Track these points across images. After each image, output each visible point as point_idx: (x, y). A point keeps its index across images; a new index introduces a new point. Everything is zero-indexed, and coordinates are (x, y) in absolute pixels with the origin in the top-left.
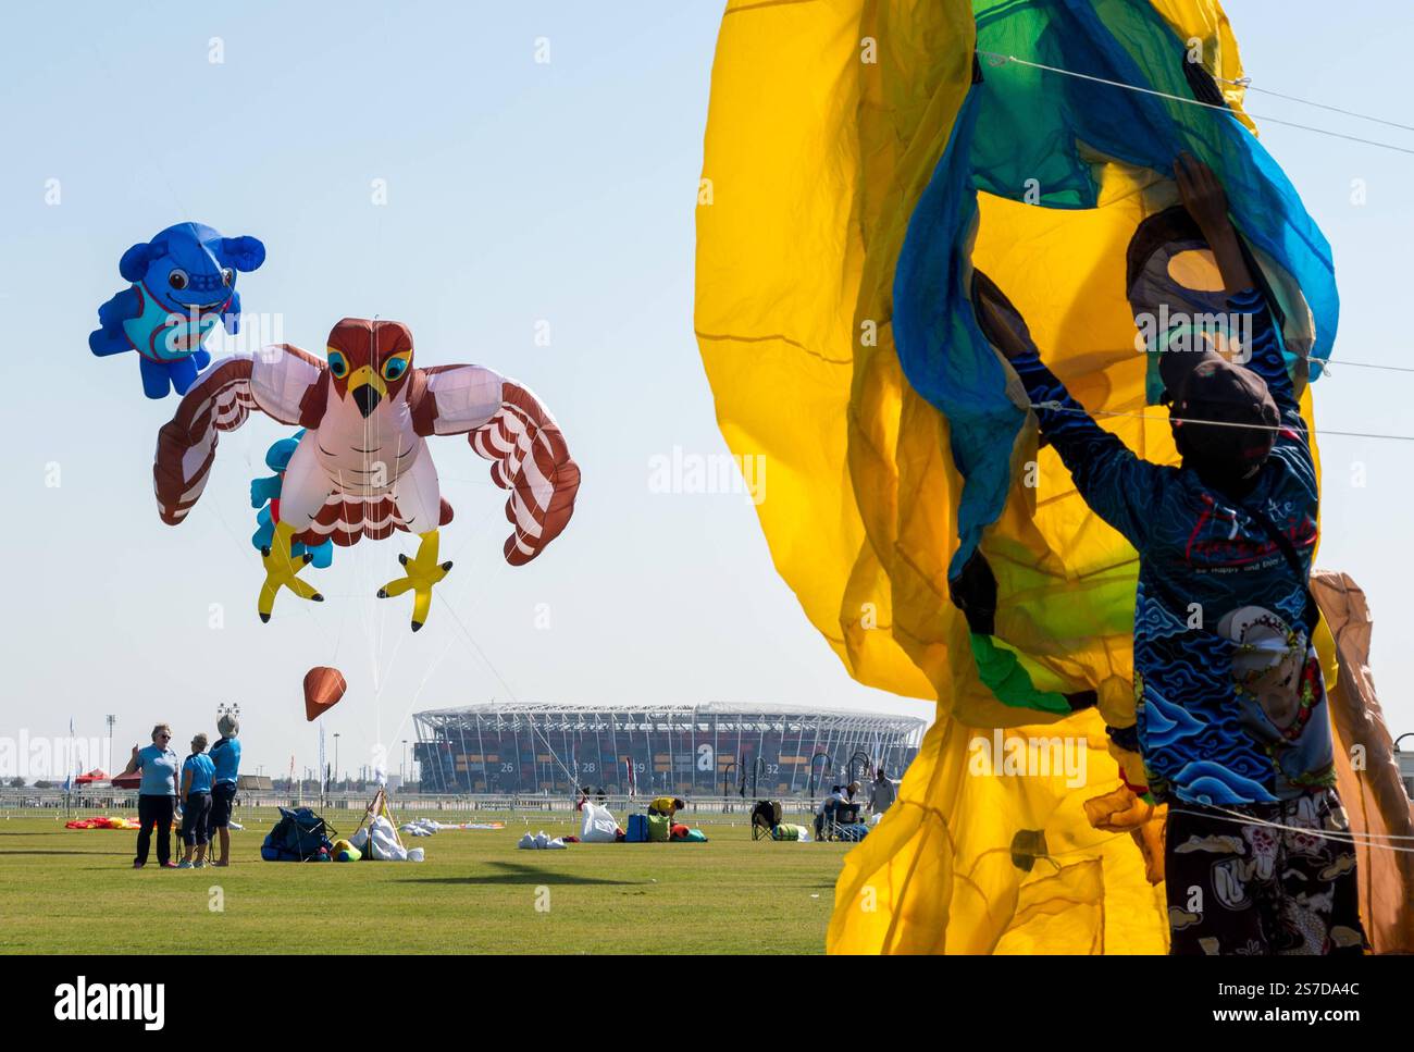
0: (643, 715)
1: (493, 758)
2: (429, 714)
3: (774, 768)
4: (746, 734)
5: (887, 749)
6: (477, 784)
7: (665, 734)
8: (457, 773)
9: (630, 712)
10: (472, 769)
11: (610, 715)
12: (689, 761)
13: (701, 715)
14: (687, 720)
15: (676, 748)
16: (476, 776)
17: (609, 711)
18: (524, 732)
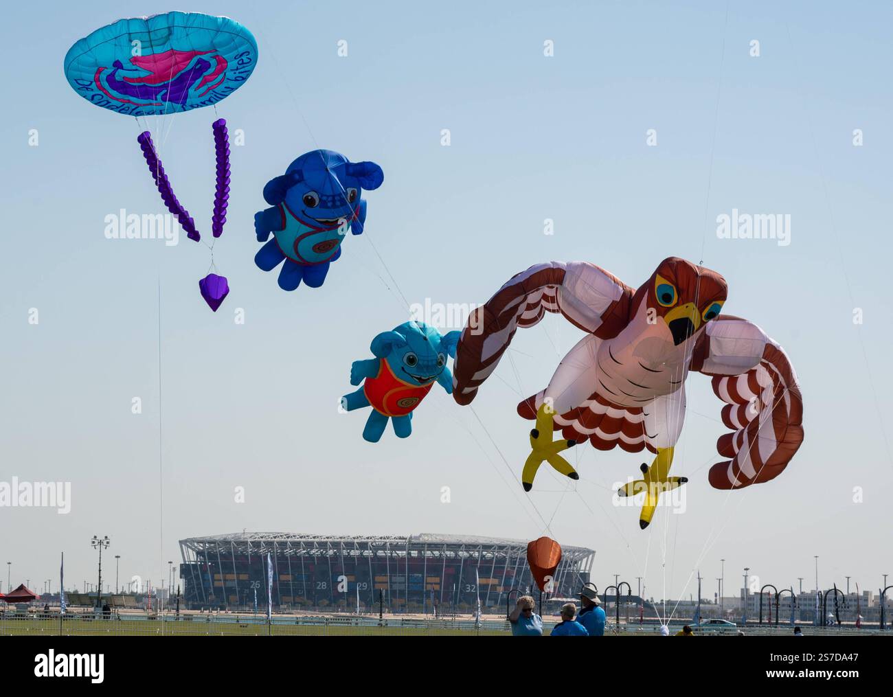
0: (367, 543)
1: (244, 577)
2: (192, 541)
3: (471, 588)
4: (449, 559)
5: (563, 573)
6: (231, 597)
7: (383, 559)
8: (215, 588)
9: (356, 541)
10: (227, 586)
11: (340, 543)
12: (403, 581)
13: (412, 544)
14: (402, 548)
15: (393, 570)
16: (230, 591)
17: (339, 540)
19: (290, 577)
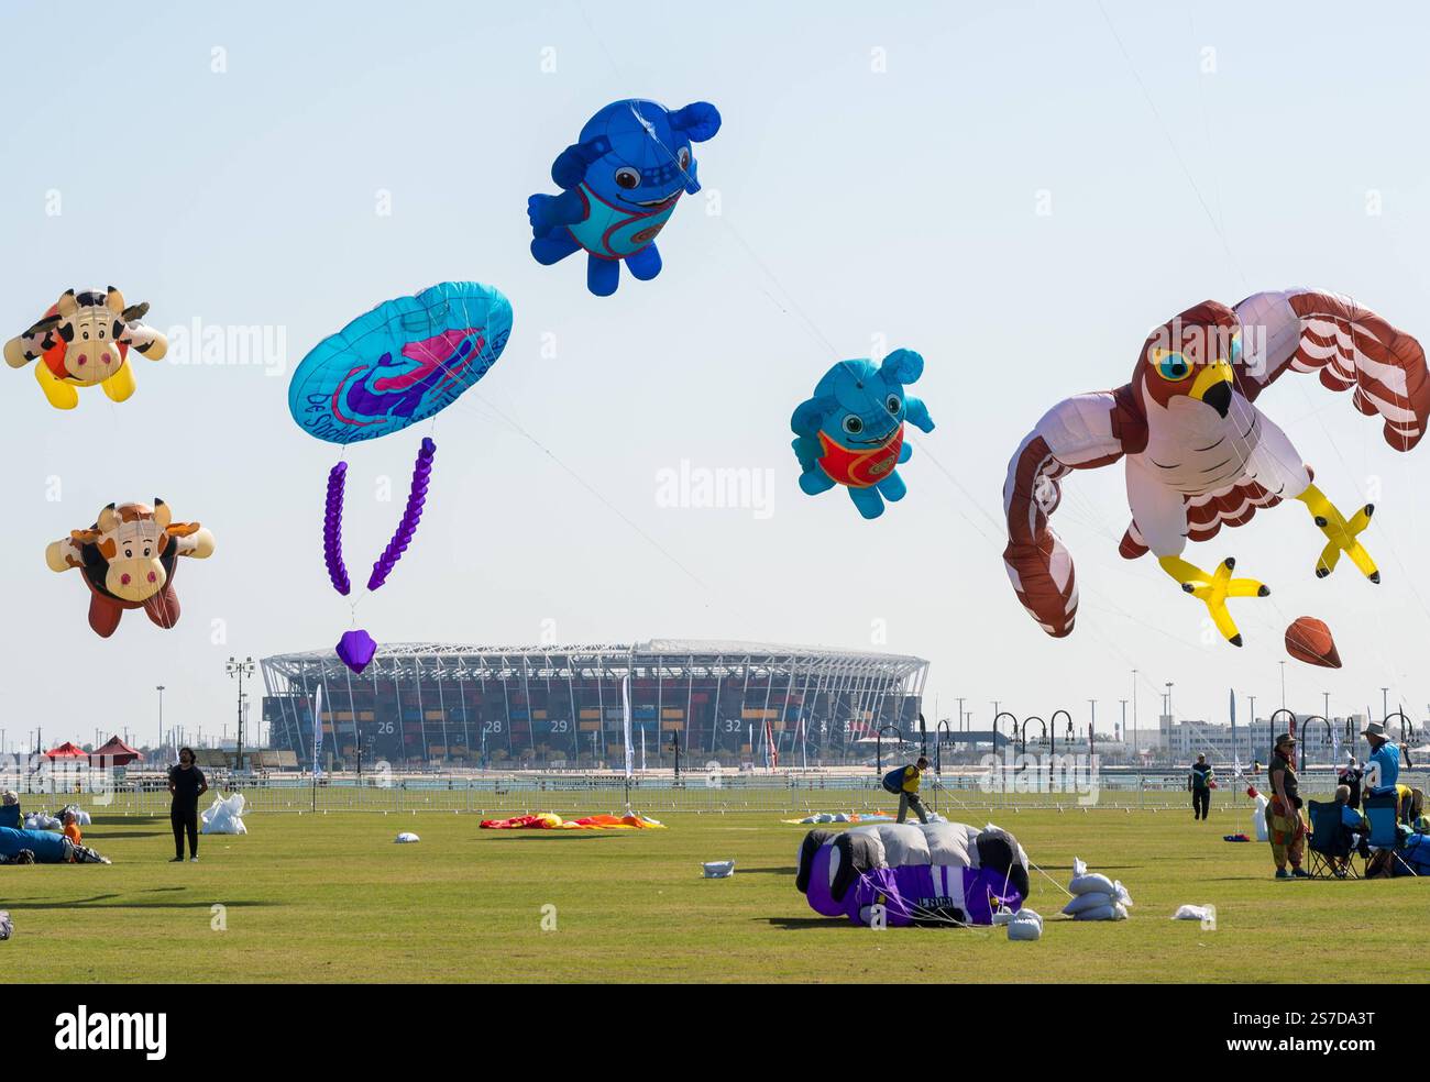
0: (565, 657)
1: (367, 716)
2: (282, 659)
3: (735, 725)
4: (698, 681)
5: (880, 698)
6: (345, 749)
7: (591, 681)
9: (548, 653)
10: (339, 731)
11: (521, 658)
13: (640, 657)
14: (621, 663)
16: (345, 738)
17: (521, 653)
18: (407, 683)
19: (441, 715)
